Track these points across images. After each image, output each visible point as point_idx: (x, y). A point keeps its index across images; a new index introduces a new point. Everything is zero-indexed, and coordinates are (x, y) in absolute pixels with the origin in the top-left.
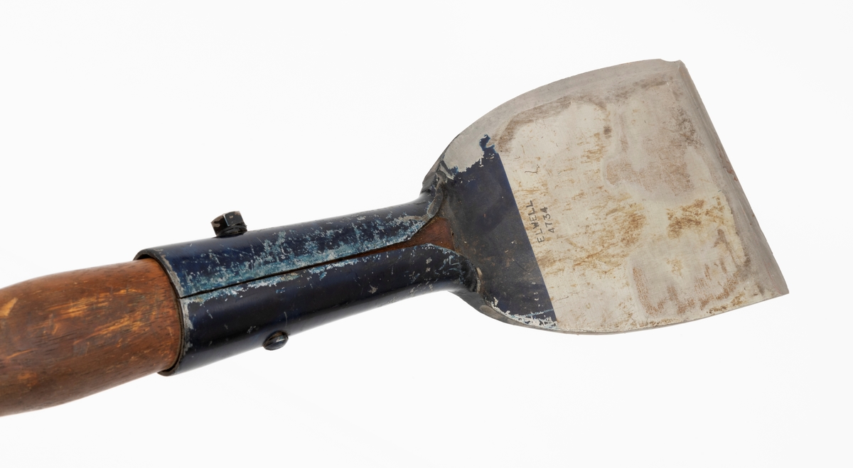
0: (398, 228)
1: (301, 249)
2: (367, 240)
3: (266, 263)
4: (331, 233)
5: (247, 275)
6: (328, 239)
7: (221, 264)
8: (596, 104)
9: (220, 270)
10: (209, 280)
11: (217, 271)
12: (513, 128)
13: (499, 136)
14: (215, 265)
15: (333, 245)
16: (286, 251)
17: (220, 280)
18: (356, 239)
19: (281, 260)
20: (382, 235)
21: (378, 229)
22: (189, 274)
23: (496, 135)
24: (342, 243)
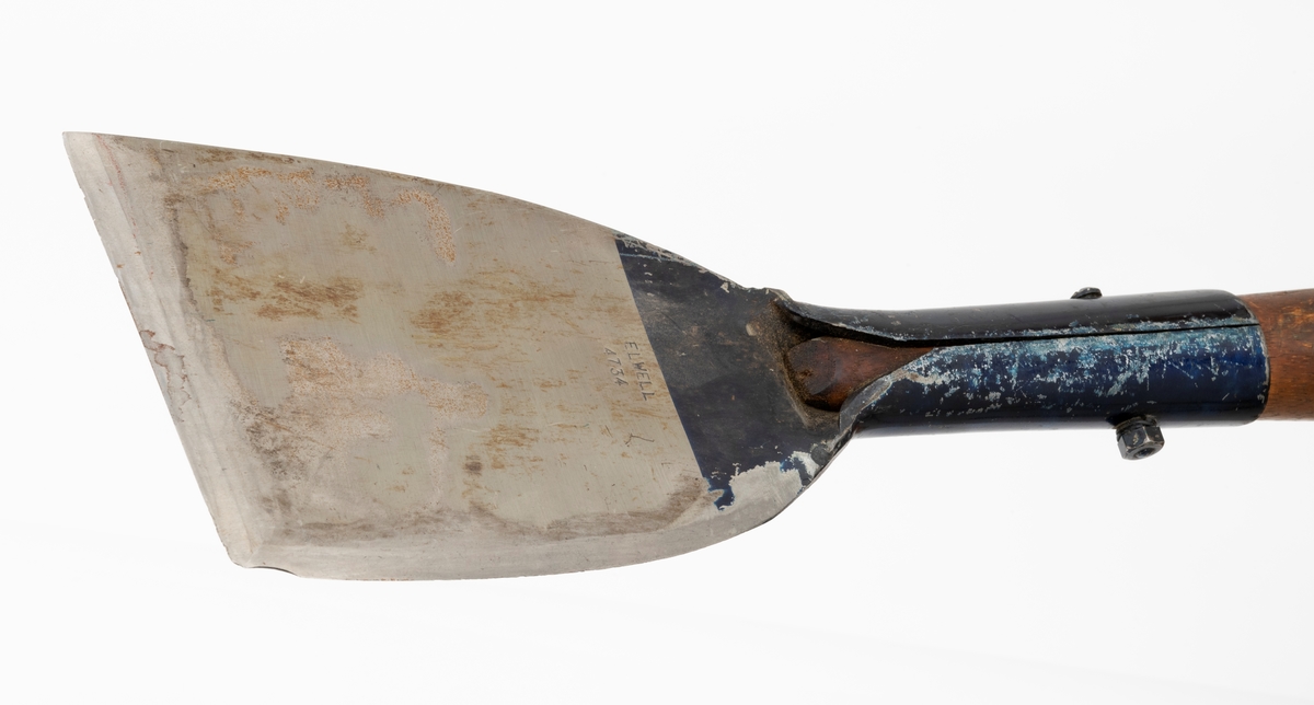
0: (950, 367)
1: (1103, 359)
2: (1005, 357)
3: (1153, 348)
4: (1052, 376)
5: (1179, 336)
6: (1060, 368)
7: (1209, 355)
8: (491, 515)
9: (1212, 347)
10: (1227, 338)
11: (1217, 347)
12: (670, 510)
13: (697, 502)
14: (1217, 357)
15: (1056, 357)
16: (1123, 359)
17: (1214, 336)
18: (1020, 361)
19: (1133, 348)
20: (980, 361)
21: (983, 370)
22: (1250, 349)
23: (703, 505)
24: (1043, 358)
